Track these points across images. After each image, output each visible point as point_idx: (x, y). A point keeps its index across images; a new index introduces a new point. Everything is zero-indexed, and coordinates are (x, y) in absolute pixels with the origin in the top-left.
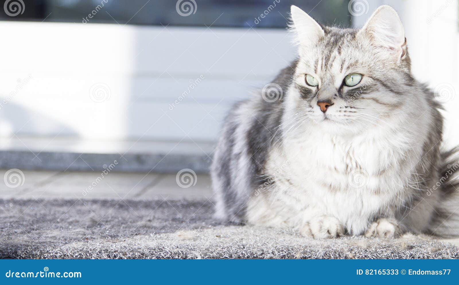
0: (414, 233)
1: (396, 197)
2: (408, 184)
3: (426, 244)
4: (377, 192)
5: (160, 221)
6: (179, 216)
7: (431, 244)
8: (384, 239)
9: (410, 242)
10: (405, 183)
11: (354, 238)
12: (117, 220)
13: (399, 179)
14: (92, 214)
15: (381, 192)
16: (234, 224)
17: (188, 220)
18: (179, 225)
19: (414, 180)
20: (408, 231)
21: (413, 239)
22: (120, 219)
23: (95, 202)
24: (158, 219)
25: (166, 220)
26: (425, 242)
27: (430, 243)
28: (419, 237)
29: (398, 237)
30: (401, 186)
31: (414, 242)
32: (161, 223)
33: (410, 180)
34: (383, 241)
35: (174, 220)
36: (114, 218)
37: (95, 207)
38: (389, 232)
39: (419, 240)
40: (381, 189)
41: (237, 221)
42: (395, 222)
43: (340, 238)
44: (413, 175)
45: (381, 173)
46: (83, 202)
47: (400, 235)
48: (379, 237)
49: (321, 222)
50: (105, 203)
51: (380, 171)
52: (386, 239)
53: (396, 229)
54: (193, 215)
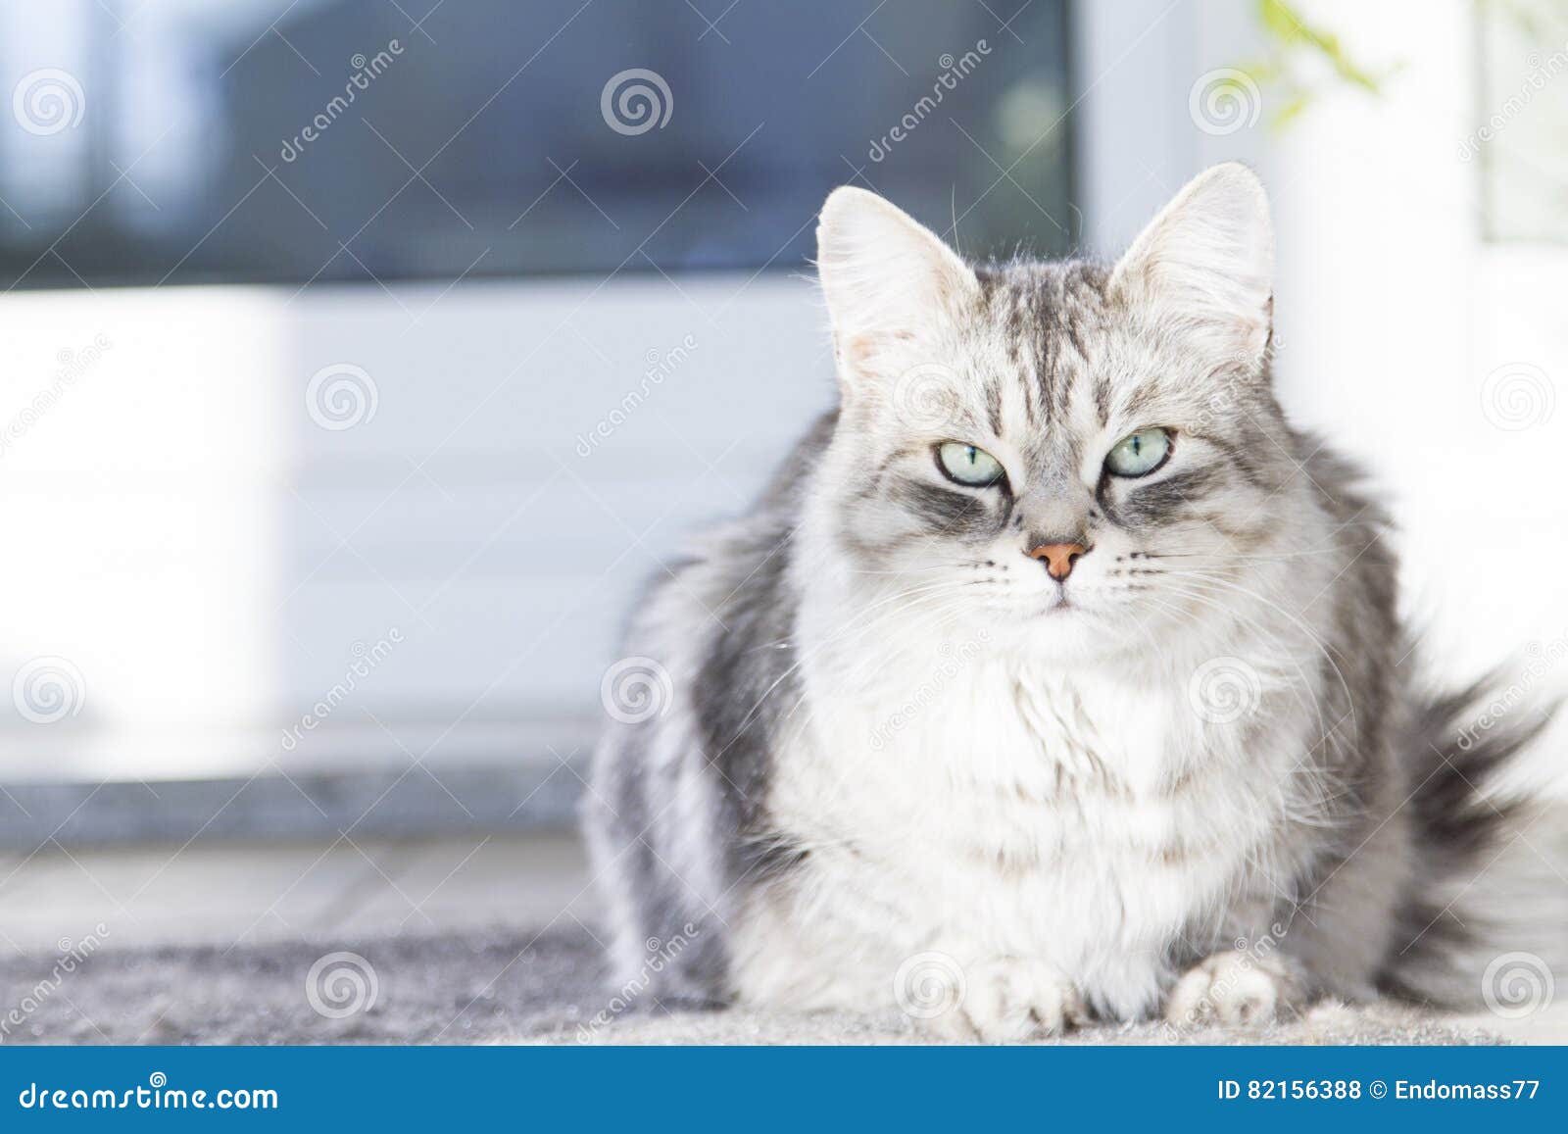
0: (1349, 1001)
1: (1249, 867)
2: (1284, 810)
3: (1394, 1037)
4: (1173, 854)
5: (411, 1010)
6: (482, 989)
7: (1414, 1036)
8: (1238, 1028)
9: (1338, 1035)
10: (1276, 808)
11: (1128, 1030)
12: (250, 1017)
13: (1250, 800)
14: (159, 1003)
15: (1186, 852)
16: (687, 1005)
17: (515, 1003)
18: (483, 1023)
19: (1306, 791)
20: (1328, 995)
21: (1348, 1023)
22: (264, 1013)
23: (167, 955)
24: (406, 1003)
25: (435, 1008)
26: (1393, 1031)
27: (1409, 1032)
28: (1369, 1013)
29: (1292, 1020)
30: (1260, 824)
31: (1350, 1034)
32: (414, 1017)
33: (1291, 795)
34: (1238, 1035)
35: (462, 1003)
36: (239, 1009)
37: (169, 973)
38: (1255, 1002)
39: (1371, 1023)
40: (1187, 841)
41: (696, 993)
42: (1276, 964)
43: (1079, 1036)
44: (1300, 777)
45: (1179, 782)
46: (123, 959)
47: (1299, 1012)
48: (1224, 1024)
49: (1002, 980)
50: (204, 959)
51: (1175, 777)
52: (1248, 1029)
53: (1280, 990)
54: (534, 983)
